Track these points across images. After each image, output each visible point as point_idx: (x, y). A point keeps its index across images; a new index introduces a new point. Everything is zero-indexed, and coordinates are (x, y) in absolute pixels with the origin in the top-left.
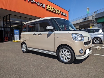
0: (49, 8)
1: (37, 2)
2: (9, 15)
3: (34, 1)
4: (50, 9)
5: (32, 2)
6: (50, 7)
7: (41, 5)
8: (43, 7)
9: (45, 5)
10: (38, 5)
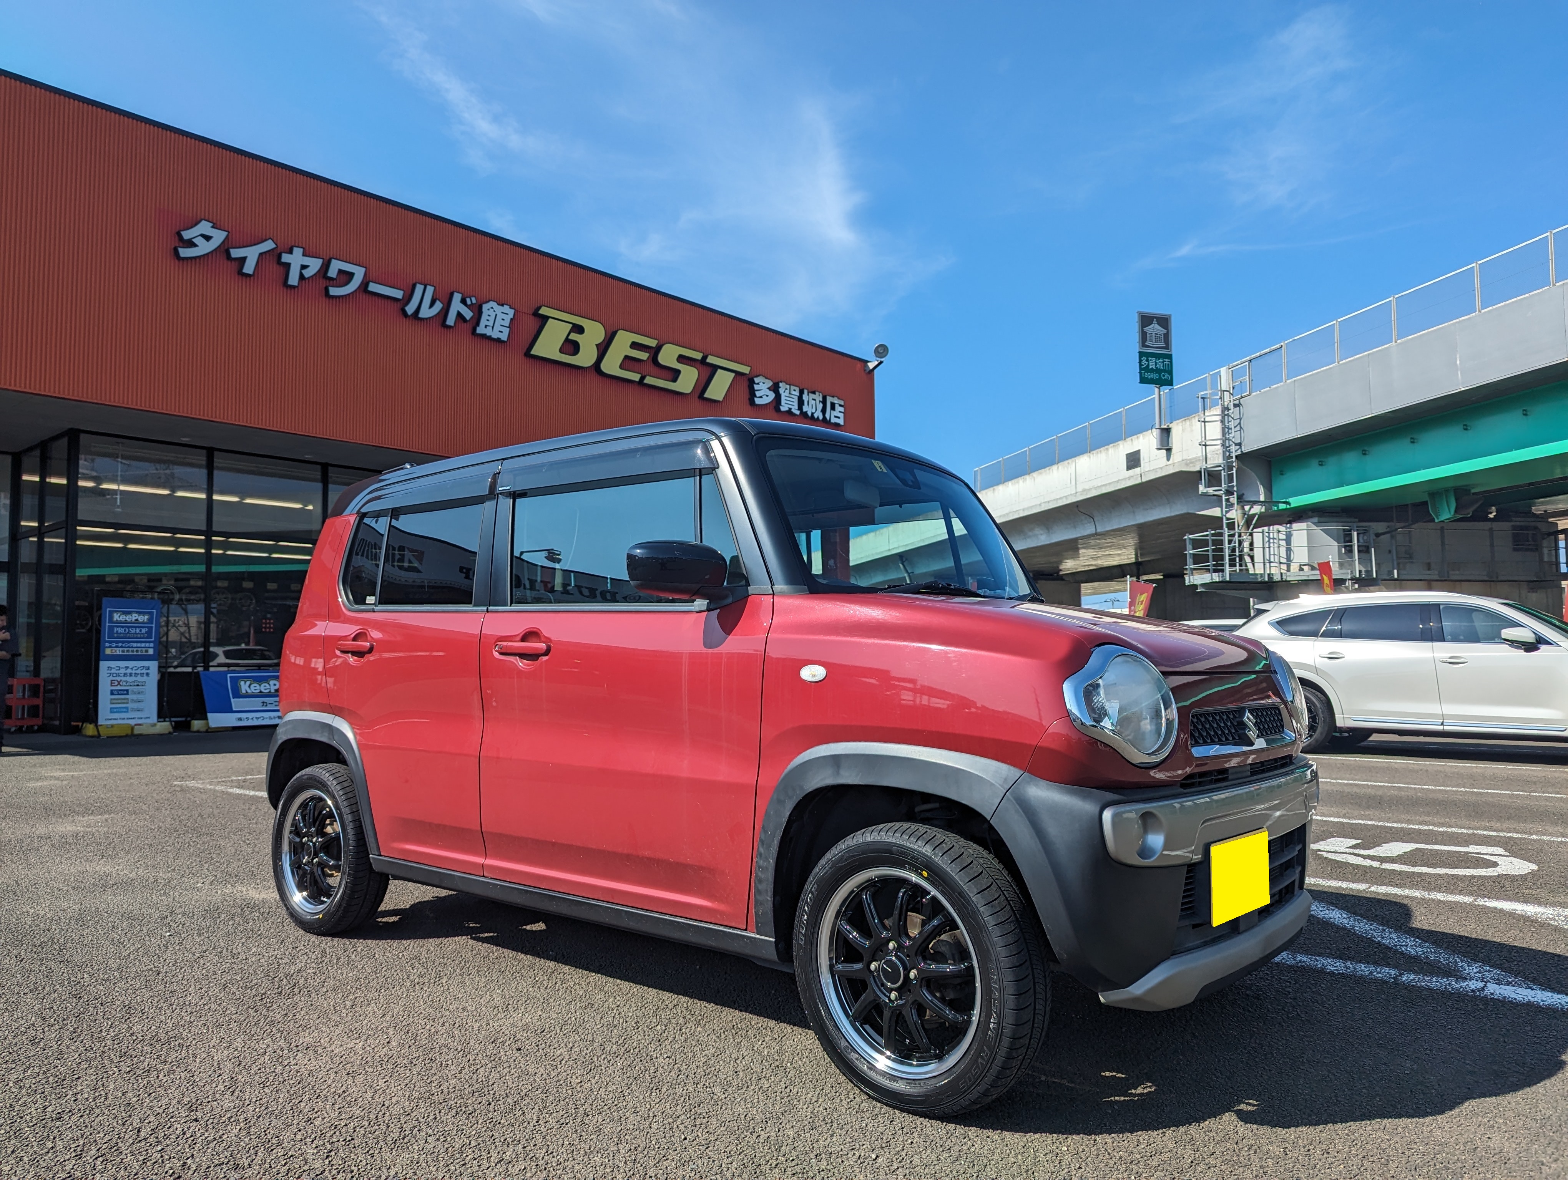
0: (571, 347)
1: (398, 294)
2: (65, 441)
3: (365, 283)
4: (584, 358)
5: (334, 291)
6: (579, 329)
7: (459, 315)
8: (488, 332)
9: (506, 309)
10: (422, 314)
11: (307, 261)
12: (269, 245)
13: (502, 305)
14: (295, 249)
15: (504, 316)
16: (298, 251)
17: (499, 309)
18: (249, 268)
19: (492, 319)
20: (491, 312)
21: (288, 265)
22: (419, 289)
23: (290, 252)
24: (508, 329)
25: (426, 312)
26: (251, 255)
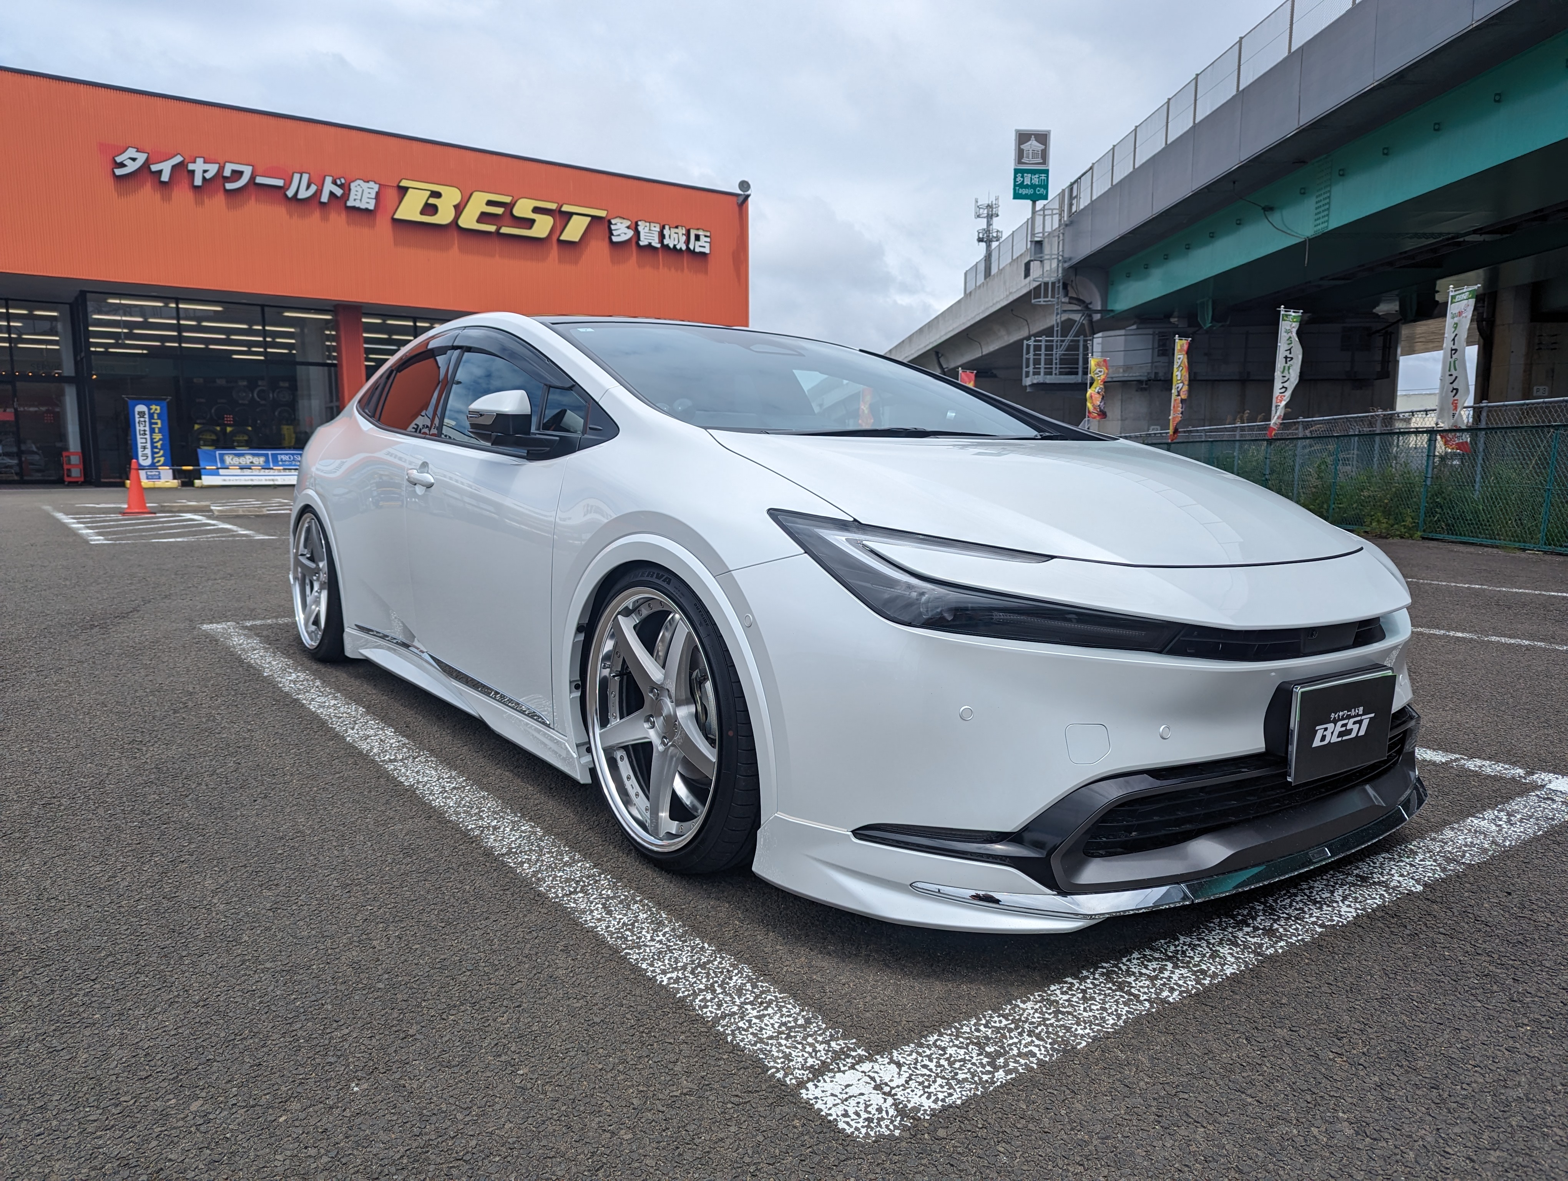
0: (430, 209)
1: (280, 183)
3: (253, 178)
4: (444, 216)
5: (229, 186)
6: (437, 195)
7: (332, 194)
8: (357, 204)
9: (372, 184)
10: (300, 196)
11: (206, 167)
12: (178, 159)
13: (368, 182)
14: (198, 160)
15: (370, 190)
16: (200, 161)
17: (365, 185)
18: (165, 177)
19: (359, 194)
20: (359, 188)
21: (193, 172)
22: (297, 177)
23: (194, 162)
24: (374, 201)
25: (303, 194)
26: (166, 168)
